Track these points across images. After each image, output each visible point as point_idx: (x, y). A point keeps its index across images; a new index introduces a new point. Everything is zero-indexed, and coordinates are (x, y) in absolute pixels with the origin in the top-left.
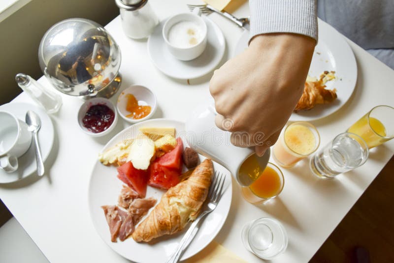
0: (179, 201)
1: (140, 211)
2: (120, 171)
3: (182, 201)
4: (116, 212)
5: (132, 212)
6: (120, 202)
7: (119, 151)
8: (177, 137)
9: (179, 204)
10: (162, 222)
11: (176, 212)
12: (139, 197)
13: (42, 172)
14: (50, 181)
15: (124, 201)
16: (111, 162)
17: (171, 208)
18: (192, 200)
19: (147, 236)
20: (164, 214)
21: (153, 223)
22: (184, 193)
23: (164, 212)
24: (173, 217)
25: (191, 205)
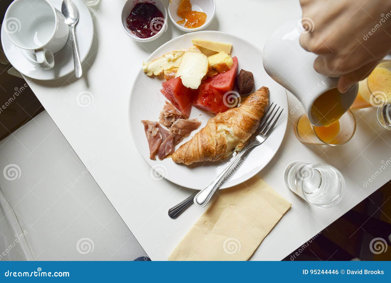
0: (228, 129)
1: (182, 132)
2: (165, 86)
3: (230, 130)
4: (157, 129)
5: (174, 132)
6: (161, 120)
7: (166, 62)
8: (233, 56)
9: (227, 132)
10: (207, 148)
11: (224, 140)
12: (183, 117)
13: (80, 73)
14: (87, 85)
15: (166, 119)
16: (156, 74)
17: (219, 135)
18: (242, 131)
19: (189, 160)
20: (209, 140)
21: (197, 147)
22: (233, 122)
23: (210, 138)
24: (219, 145)
25: (240, 136)
